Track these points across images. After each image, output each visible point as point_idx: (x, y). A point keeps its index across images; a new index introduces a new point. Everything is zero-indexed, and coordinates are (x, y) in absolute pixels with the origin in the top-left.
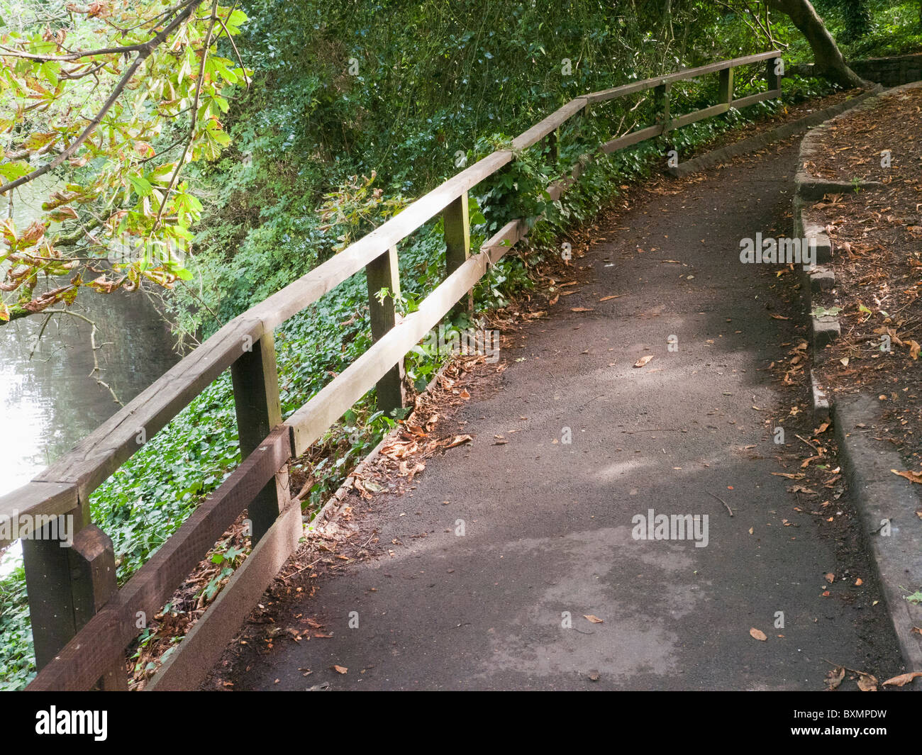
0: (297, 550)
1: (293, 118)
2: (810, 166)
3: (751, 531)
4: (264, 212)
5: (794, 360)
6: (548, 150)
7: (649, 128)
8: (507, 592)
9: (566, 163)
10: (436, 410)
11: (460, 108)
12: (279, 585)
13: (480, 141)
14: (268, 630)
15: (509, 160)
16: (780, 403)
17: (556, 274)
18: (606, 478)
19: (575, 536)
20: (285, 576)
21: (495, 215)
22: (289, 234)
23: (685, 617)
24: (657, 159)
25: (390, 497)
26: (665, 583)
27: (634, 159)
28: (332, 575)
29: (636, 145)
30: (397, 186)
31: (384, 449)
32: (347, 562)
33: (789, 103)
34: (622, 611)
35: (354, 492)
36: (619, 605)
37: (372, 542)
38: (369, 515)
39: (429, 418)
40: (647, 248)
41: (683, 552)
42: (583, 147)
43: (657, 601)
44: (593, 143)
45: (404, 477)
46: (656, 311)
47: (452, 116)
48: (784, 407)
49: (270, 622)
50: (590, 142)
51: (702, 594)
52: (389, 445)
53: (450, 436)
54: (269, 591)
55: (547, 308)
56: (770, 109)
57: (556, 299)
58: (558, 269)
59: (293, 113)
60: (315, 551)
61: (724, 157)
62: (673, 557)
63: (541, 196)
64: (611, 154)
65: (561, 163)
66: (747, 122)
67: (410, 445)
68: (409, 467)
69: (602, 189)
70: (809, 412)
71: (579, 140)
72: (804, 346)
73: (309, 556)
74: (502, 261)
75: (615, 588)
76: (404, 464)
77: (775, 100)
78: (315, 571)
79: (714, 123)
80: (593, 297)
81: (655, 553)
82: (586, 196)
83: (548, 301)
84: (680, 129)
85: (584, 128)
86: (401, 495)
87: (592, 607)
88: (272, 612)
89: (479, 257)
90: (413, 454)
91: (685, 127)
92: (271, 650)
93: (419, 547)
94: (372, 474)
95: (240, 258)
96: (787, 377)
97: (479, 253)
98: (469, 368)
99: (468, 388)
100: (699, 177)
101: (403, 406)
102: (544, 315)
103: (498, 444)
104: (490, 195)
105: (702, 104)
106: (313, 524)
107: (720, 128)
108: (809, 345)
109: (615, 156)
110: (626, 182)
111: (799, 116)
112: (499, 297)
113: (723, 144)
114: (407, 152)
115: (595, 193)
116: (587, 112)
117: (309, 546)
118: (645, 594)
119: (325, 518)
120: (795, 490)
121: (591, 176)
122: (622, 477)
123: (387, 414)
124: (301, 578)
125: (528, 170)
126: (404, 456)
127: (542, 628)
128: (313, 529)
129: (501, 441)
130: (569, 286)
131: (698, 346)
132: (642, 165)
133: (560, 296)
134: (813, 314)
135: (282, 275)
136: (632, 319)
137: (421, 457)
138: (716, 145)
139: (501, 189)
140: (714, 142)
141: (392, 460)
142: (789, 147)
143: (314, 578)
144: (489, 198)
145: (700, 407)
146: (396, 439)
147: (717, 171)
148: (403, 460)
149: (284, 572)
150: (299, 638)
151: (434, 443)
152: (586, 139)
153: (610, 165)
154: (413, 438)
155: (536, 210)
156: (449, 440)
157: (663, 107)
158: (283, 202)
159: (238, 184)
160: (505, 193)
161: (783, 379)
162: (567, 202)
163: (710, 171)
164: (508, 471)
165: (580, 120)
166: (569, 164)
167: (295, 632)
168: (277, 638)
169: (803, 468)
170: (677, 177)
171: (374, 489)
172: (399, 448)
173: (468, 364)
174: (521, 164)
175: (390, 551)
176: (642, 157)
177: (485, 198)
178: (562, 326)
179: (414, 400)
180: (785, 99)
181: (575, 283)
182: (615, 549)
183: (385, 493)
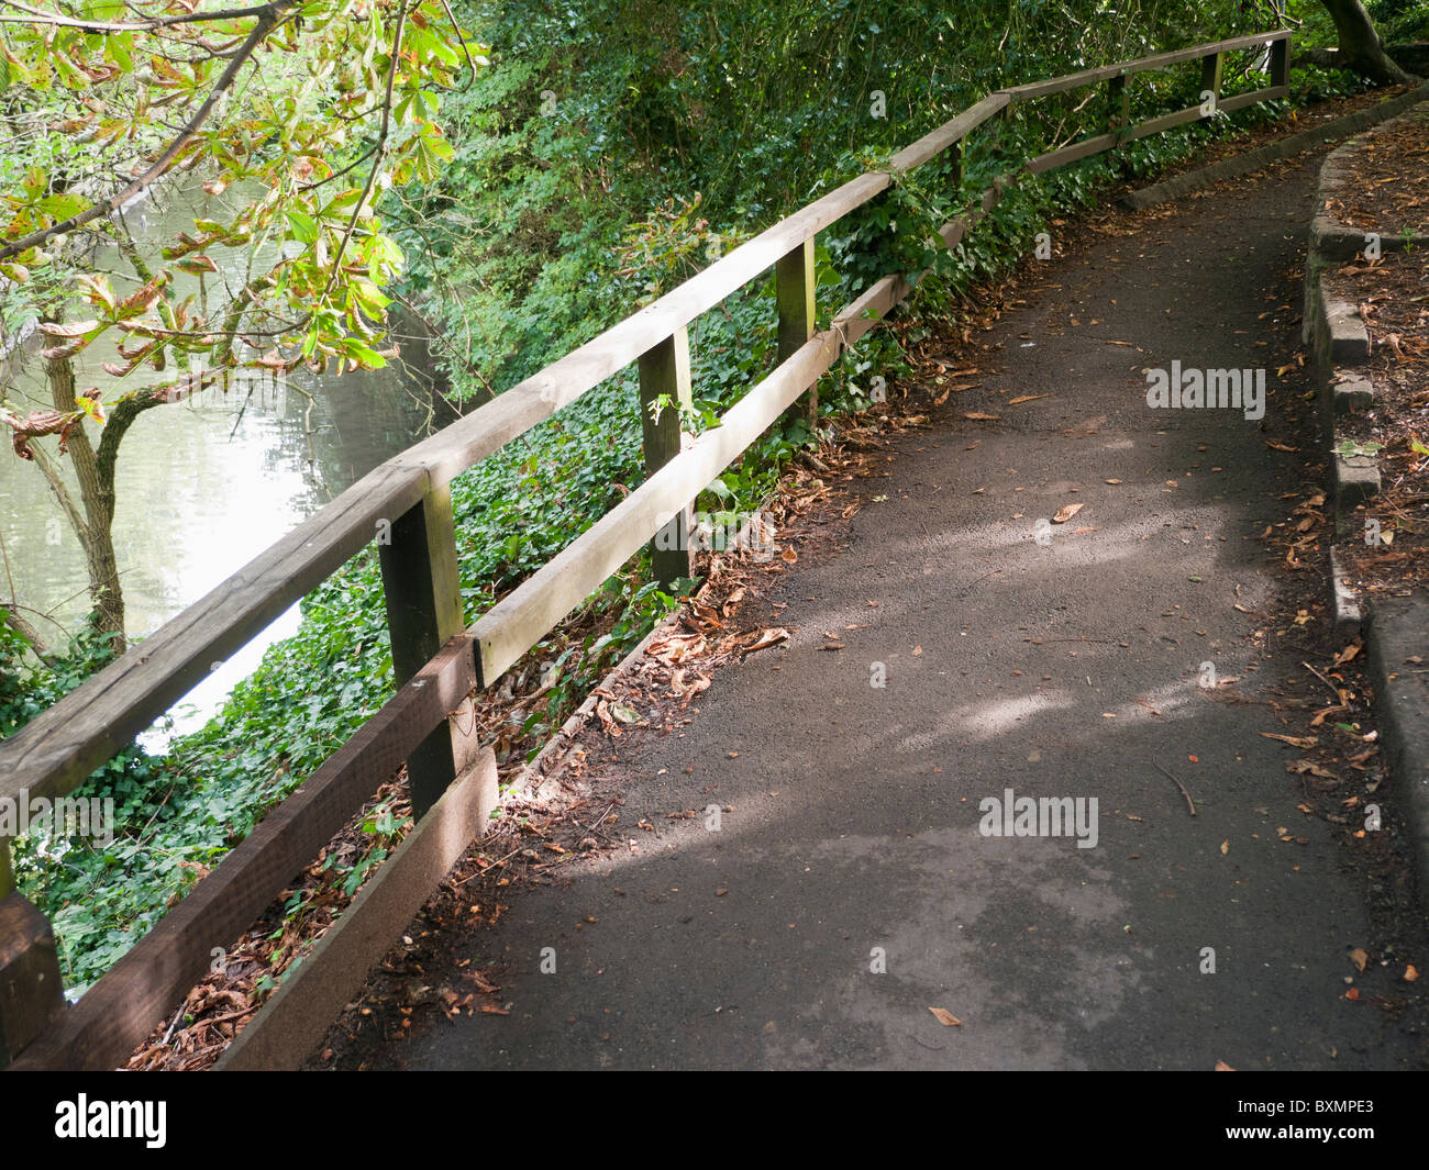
0: (486, 830)
1: (603, 113)
2: (1335, 207)
3: (1224, 848)
4: (564, 240)
5: (1304, 525)
6: (947, 169)
7: (1097, 139)
8: (808, 945)
9: (974, 188)
10: (742, 580)
11: (832, 104)
12: (445, 898)
13: (843, 157)
14: (410, 987)
15: (884, 186)
16: (1279, 600)
17: (949, 355)
18: (991, 726)
19: (932, 837)
20: (458, 880)
21: (861, 267)
22: (596, 271)
23: (1103, 1026)
24: (1107, 183)
25: (650, 736)
26: (1073, 948)
27: (1074, 182)
28: (533, 884)
29: (1078, 161)
30: (741, 211)
31: (652, 647)
32: (561, 859)
33: (1299, 105)
34: (996, 1002)
35: (594, 722)
36: (993, 990)
37: (607, 822)
38: (612, 768)
39: (729, 594)
40: (1085, 320)
41: (1109, 883)
42: (1001, 164)
43: (1058, 986)
44: (1016, 159)
45: (675, 700)
46: (1092, 425)
47: (820, 114)
48: (1285, 606)
49: (415, 973)
50: (1012, 157)
51: (1136, 977)
52: (664, 640)
53: (756, 629)
54: (425, 909)
55: (930, 410)
56: (1273, 113)
57: (945, 397)
58: (952, 348)
59: (601, 105)
60: (516, 832)
61: (1204, 182)
62: (1090, 891)
63: (931, 240)
64: (1041, 175)
65: (967, 189)
66: (1238, 131)
67: (694, 641)
68: (688, 680)
69: (1025, 227)
70: (1326, 621)
71: (997, 154)
72: (1320, 500)
73: (503, 843)
74: (868, 337)
75: (987, 950)
76: (680, 675)
77: (1279, 100)
78: (510, 873)
79: (1191, 131)
80: (1000, 396)
81: (1060, 881)
82: (1001, 237)
83: (933, 400)
84: (1142, 139)
85: (1004, 137)
86: (666, 733)
87: (947, 990)
88: (424, 952)
89: (827, 335)
90: (696, 656)
91: (1149, 137)
92: (406, 1030)
93: (675, 838)
94: (628, 691)
95: (532, 300)
96: (1291, 553)
97: (828, 329)
98: (802, 509)
99: (795, 542)
100: (1166, 210)
101: (692, 574)
102: (924, 422)
103: (827, 649)
104: (854, 238)
105: (1175, 104)
106: (519, 783)
107: (1200, 139)
108: (1327, 498)
109: (1047, 177)
110: (1062, 214)
111: (1312, 123)
112: (857, 395)
113: (1203, 163)
114: (757, 163)
115: (1015, 234)
116: (1009, 113)
117: (506, 824)
118: (1037, 968)
119: (542, 770)
120: (1301, 770)
121: (1011, 207)
122: (1016, 724)
123: (664, 588)
124: (482, 885)
125: (913, 201)
126: (682, 660)
127: (857, 1027)
128: (518, 792)
129: (833, 645)
130: (966, 376)
131: (1153, 491)
132: (1086, 191)
133: (951, 392)
134: (1337, 451)
135: (586, 325)
136: (1056, 438)
137: (708, 662)
138: (1193, 163)
139: (873, 228)
140: (1189, 159)
141: (663, 665)
142: (1297, 169)
143: (503, 887)
144: (852, 242)
145: (1151, 602)
146: (673, 628)
147: (1193, 201)
148: (680, 667)
149: (458, 873)
150: (456, 1011)
151: (730, 640)
152: (1005, 152)
153: (1040, 190)
154: (700, 628)
155: (922, 261)
156: (754, 635)
157: (1120, 108)
158: (589, 226)
159: (529, 201)
160: (878, 235)
161: (1284, 558)
162: (973, 246)
163: (1182, 201)
164: (838, 701)
165: (999, 124)
166: (978, 190)
167: (453, 997)
168: (421, 1007)
169: (1315, 727)
170: (1134, 209)
171: (627, 719)
172: (676, 644)
173: (801, 503)
174: (901, 193)
175: (632, 842)
176: (1086, 180)
177: (848, 242)
178: (950, 441)
179: (709, 564)
180: (1294, 98)
181: (974, 371)
182: (997, 868)
183: (642, 728)
